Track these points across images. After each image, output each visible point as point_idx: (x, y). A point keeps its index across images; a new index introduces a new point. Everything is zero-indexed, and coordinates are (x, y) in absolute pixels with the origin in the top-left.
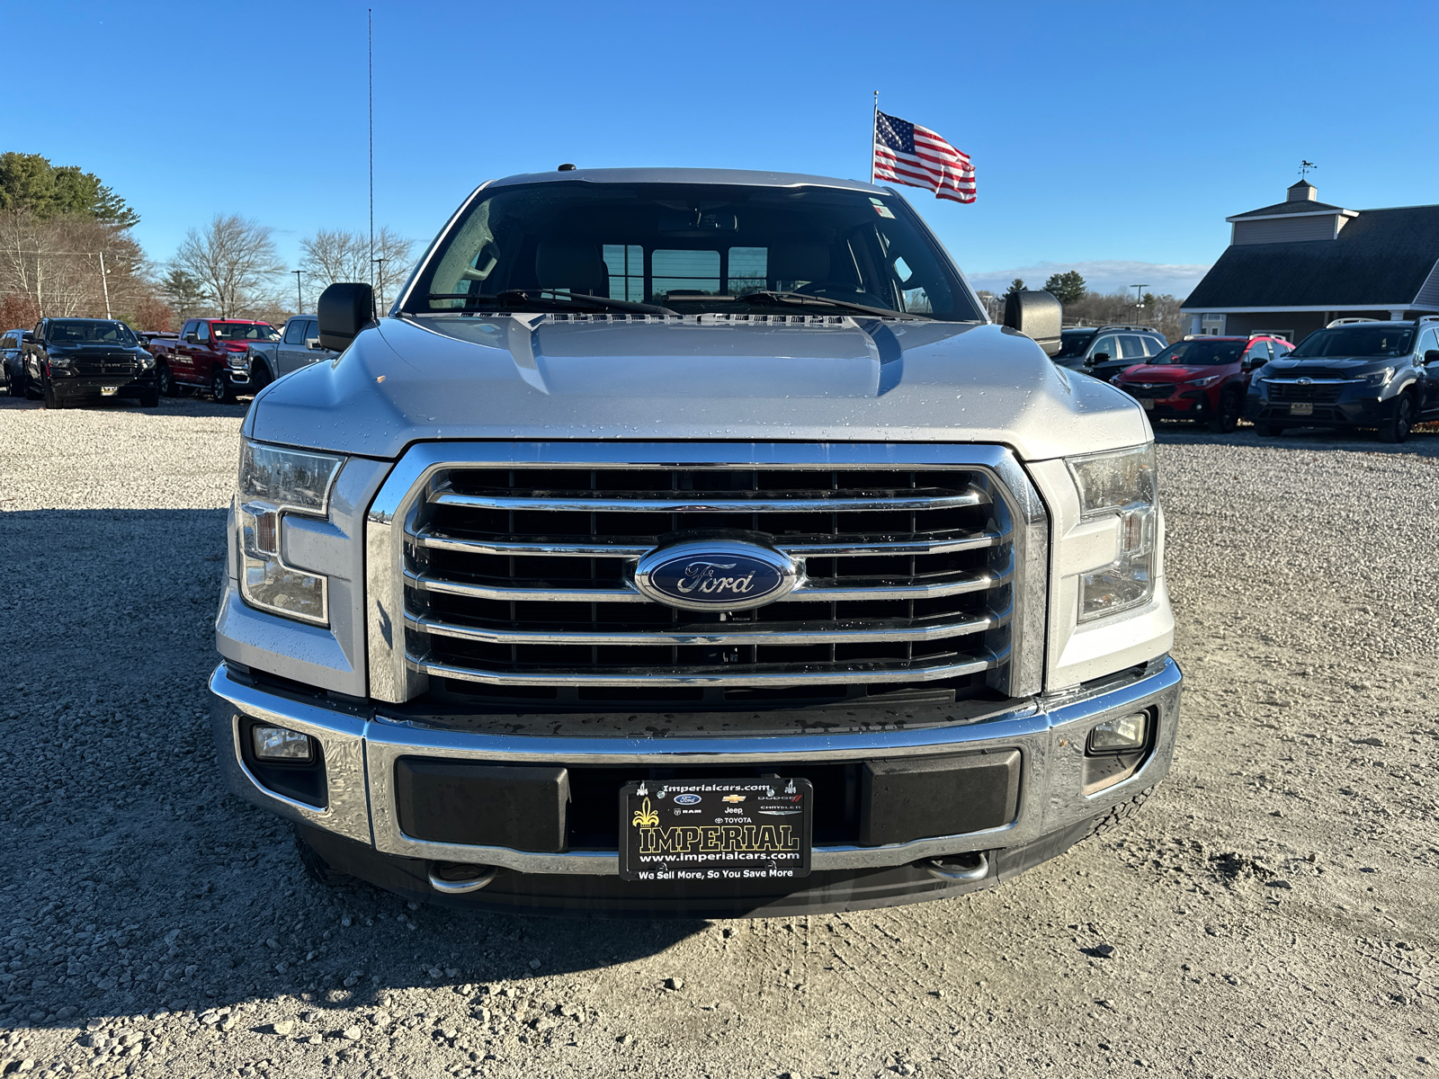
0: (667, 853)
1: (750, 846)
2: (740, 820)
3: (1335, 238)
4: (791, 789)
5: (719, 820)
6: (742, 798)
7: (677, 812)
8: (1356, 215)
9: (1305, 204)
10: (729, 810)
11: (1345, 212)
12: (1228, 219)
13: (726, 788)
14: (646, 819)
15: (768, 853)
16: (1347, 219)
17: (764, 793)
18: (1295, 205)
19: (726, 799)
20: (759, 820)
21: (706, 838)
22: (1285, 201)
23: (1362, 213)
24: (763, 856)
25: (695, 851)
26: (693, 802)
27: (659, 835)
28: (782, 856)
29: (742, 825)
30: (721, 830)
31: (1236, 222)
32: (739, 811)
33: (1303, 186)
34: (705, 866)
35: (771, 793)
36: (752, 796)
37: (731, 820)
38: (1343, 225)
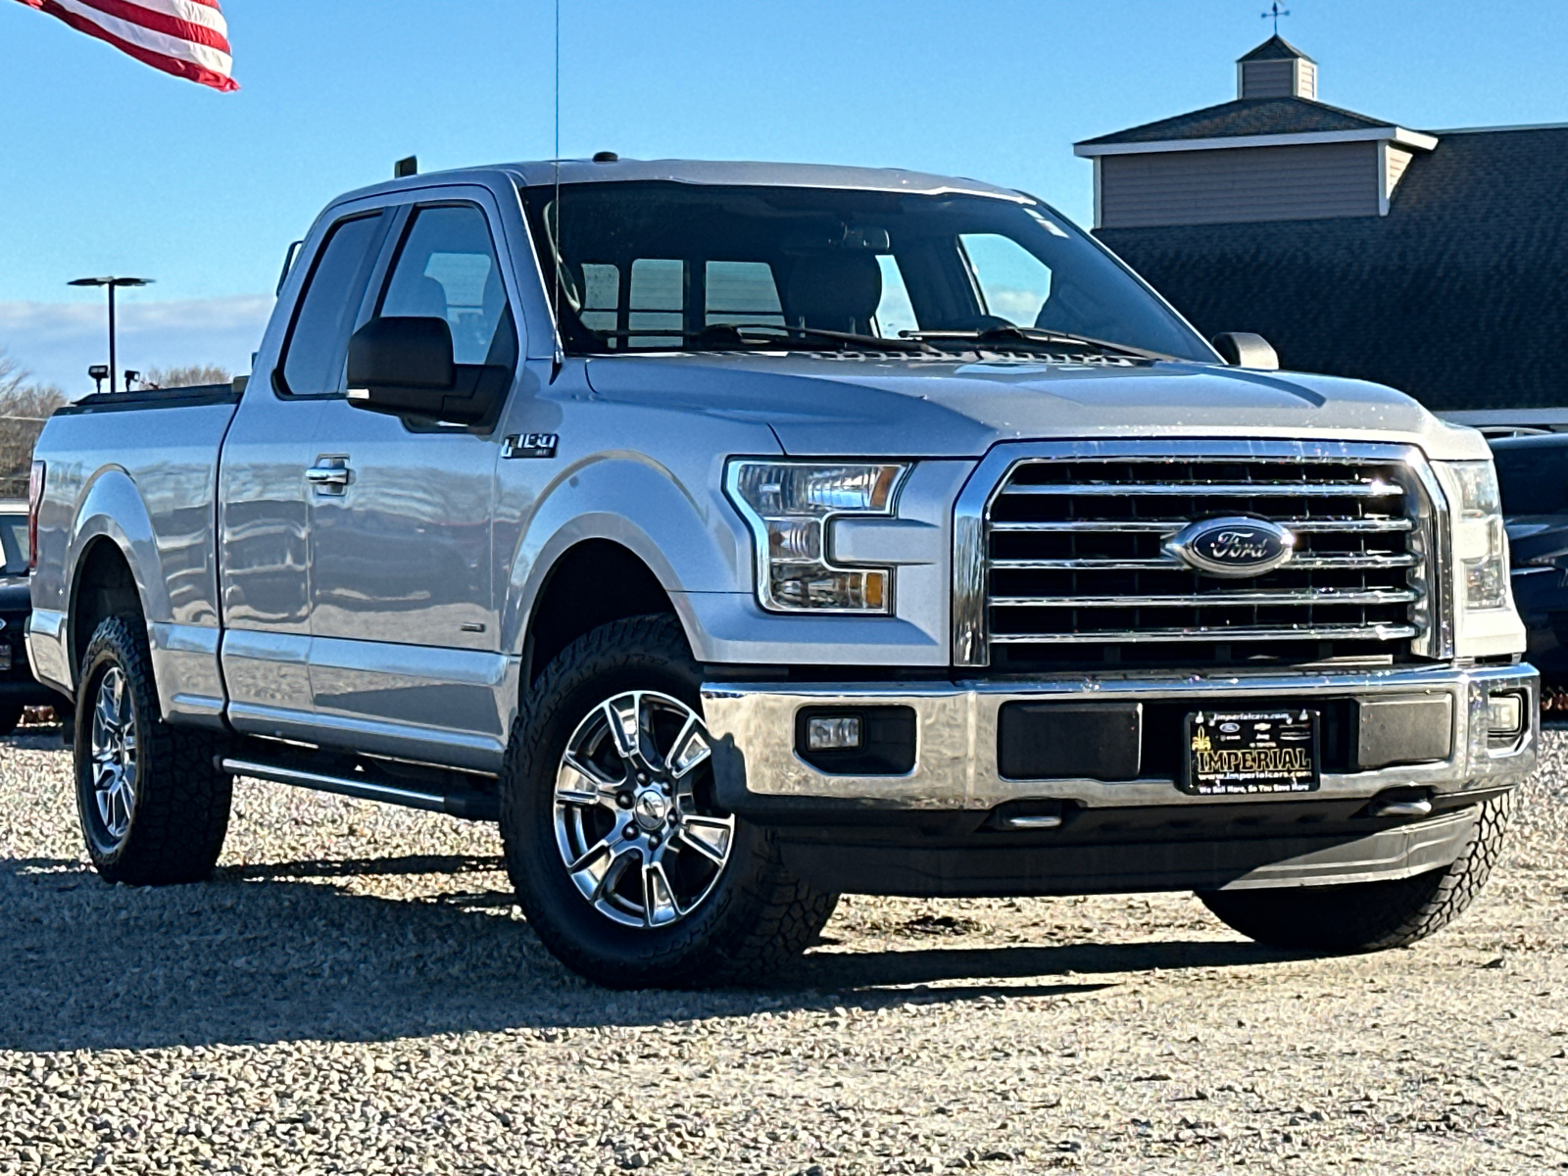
0: (1216, 772)
1: (1276, 766)
2: (1268, 745)
3: (1384, 211)
4: (1304, 717)
5: (1252, 745)
6: (1268, 726)
7: (1223, 738)
8: (1430, 143)
9: (1290, 109)
10: (1259, 737)
11: (1402, 136)
12: (1082, 147)
13: (1258, 717)
14: (1201, 743)
15: (1289, 772)
16: (1408, 156)
17: (1283, 721)
18: (1263, 110)
19: (1257, 727)
20: (1282, 744)
21: (1245, 761)
22: (1234, 98)
23: (1444, 138)
24: (1286, 775)
25: (1237, 771)
26: (1233, 730)
27: (1211, 758)
28: (1299, 774)
29: (1270, 748)
30: (1255, 753)
31: (1103, 157)
32: (1267, 737)
33: (1273, 57)
34: (1246, 783)
35: (1289, 721)
36: (1275, 723)
37: (1261, 745)
38: (1399, 174)
